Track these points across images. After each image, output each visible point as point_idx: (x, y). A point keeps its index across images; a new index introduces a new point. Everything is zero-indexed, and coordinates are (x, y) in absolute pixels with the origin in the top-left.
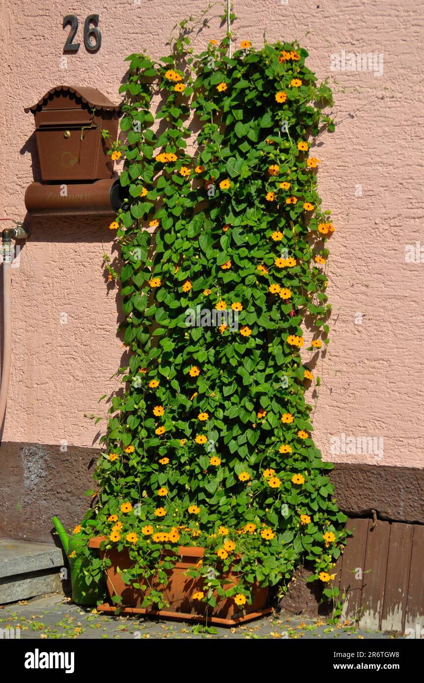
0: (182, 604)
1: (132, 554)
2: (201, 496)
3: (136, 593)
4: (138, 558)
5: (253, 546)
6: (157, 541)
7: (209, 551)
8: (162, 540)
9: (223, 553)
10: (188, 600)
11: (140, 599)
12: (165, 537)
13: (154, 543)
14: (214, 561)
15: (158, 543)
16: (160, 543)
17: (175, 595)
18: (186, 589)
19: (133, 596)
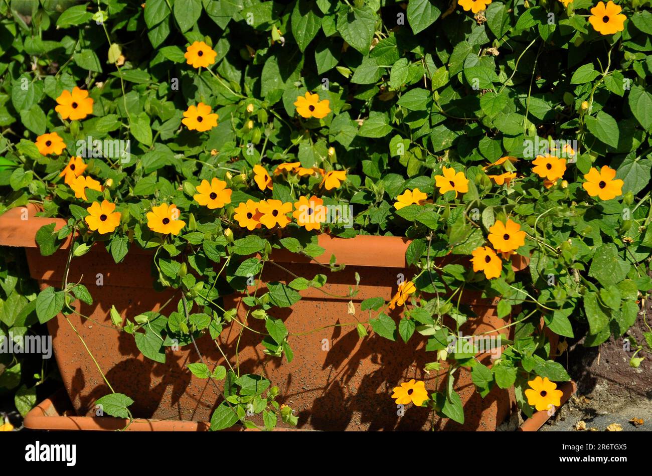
0: (318, 402)
1: (168, 270)
2: (325, 61)
3: (157, 374)
4: (189, 281)
5: (559, 224)
6: (251, 225)
7: (431, 252)
8: (269, 222)
9: (488, 259)
10: (341, 390)
11: (170, 389)
12: (275, 213)
13: (240, 233)
14: (456, 283)
15: (256, 232)
16: (262, 231)
17: (295, 379)
18: (333, 358)
19: (149, 381)
